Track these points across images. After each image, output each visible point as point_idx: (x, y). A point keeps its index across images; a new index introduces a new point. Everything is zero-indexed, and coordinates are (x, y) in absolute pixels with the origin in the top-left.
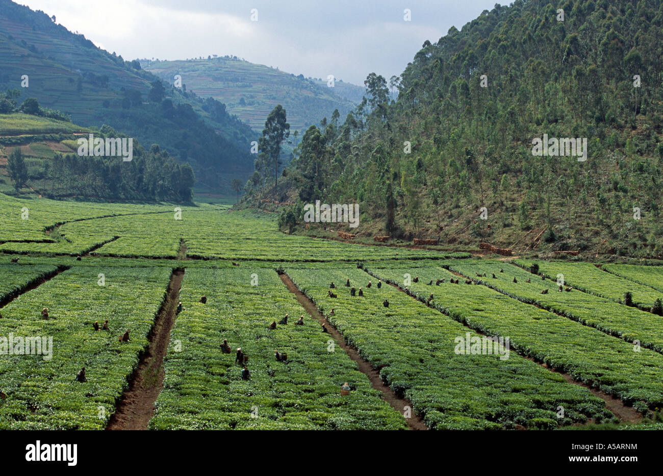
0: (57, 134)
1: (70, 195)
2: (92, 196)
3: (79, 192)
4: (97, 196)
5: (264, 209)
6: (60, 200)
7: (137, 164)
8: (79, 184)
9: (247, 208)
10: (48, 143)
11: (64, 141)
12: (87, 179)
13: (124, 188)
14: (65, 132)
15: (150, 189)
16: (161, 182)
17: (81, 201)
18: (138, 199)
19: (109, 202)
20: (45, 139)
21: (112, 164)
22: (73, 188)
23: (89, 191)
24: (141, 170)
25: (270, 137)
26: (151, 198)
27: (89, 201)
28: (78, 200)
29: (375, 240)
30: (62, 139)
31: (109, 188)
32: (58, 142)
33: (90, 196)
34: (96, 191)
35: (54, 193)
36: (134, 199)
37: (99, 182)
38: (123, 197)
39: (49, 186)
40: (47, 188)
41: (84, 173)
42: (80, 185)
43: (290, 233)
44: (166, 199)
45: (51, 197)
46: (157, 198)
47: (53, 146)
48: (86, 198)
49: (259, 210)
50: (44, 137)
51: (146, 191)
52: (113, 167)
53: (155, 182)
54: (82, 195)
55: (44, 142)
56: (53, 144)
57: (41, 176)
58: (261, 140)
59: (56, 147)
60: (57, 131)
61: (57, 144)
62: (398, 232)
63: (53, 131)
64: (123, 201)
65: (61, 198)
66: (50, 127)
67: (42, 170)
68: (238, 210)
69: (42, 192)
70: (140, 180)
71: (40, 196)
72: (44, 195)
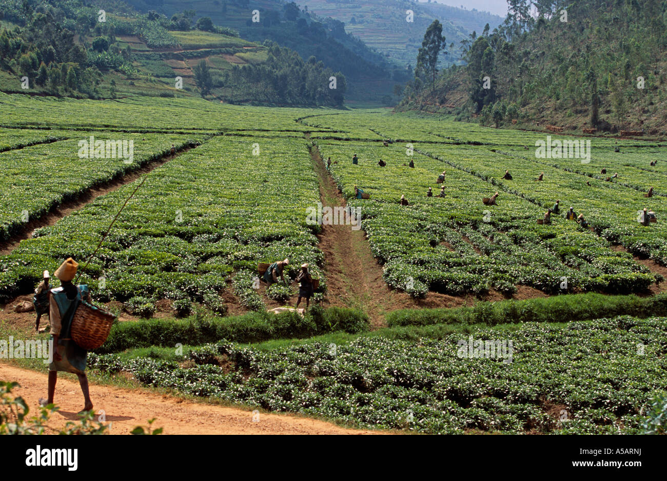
0: (231, 48)
1: (247, 101)
2: (265, 101)
3: (253, 98)
4: (269, 101)
5: (426, 110)
6: (239, 105)
7: (300, 73)
8: (253, 90)
9: (410, 109)
10: (224, 56)
11: (237, 54)
12: (260, 86)
13: (290, 93)
14: (236, 46)
15: (311, 95)
16: (319, 89)
17: (257, 105)
18: (301, 104)
19: (279, 107)
20: (221, 52)
21: (280, 73)
22: (249, 94)
23: (262, 97)
24: (304, 79)
25: (428, 47)
26: (312, 102)
27: (263, 105)
28: (253, 104)
29: (584, 131)
30: (235, 52)
31: (278, 94)
32: (232, 54)
33: (263, 101)
34: (267, 97)
35: (233, 99)
36: (298, 103)
37: (270, 90)
38: (290, 102)
39: (228, 93)
40: (227, 94)
41: (258, 81)
42: (254, 92)
43: (497, 127)
44: (324, 104)
45: (231, 102)
46: (317, 103)
47: (228, 58)
48: (260, 103)
49: (422, 112)
50: (220, 51)
51: (308, 97)
52: (281, 76)
53: (315, 89)
54: (256, 100)
55: (221, 55)
56: (228, 57)
57: (221, 85)
58: (420, 50)
59: (231, 59)
60: (231, 45)
61: (231, 57)
62: (603, 125)
63: (226, 45)
64: (291, 105)
65: (240, 103)
66: (223, 42)
67: (222, 79)
68: (401, 112)
69: (223, 98)
70: (303, 87)
71: (222, 102)
72: (225, 101)
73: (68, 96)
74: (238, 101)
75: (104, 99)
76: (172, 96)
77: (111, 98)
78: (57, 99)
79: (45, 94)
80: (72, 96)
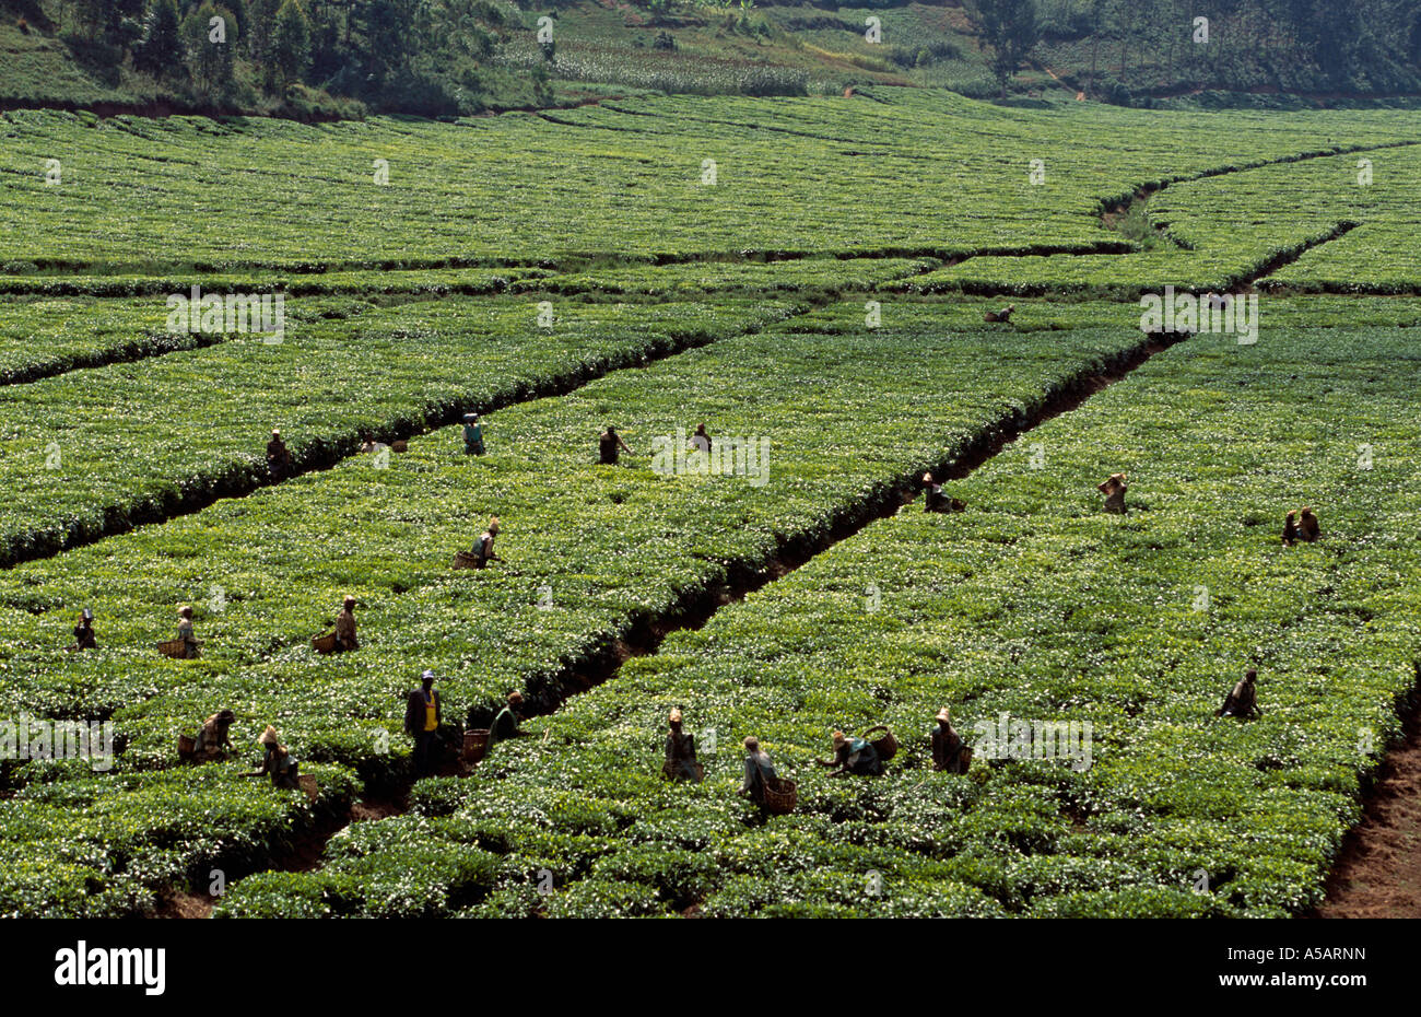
1: (1181, 89)
2: (1258, 87)
3: (1212, 76)
4: (1275, 87)
6: (1148, 106)
17: (1221, 105)
19: (1316, 107)
23: (1247, 72)
27: (1247, 104)
28: (1208, 103)
31: (1317, 58)
33: (1249, 89)
34: (1269, 71)
35: (1128, 86)
36: (1401, 91)
38: (1364, 86)
39: (1108, 62)
40: (1101, 67)
45: (1118, 98)
48: (1237, 98)
54: (1222, 85)
57: (1080, 29)
65: (1150, 98)
67: (1082, 6)
69: (1086, 83)
71: (1081, 95)
72: (1093, 91)
73: (273, 115)
74: (1146, 92)
75: (498, 110)
76: (794, 90)
77: (528, 108)
78: (212, 126)
79: (157, 108)
80: (291, 112)
